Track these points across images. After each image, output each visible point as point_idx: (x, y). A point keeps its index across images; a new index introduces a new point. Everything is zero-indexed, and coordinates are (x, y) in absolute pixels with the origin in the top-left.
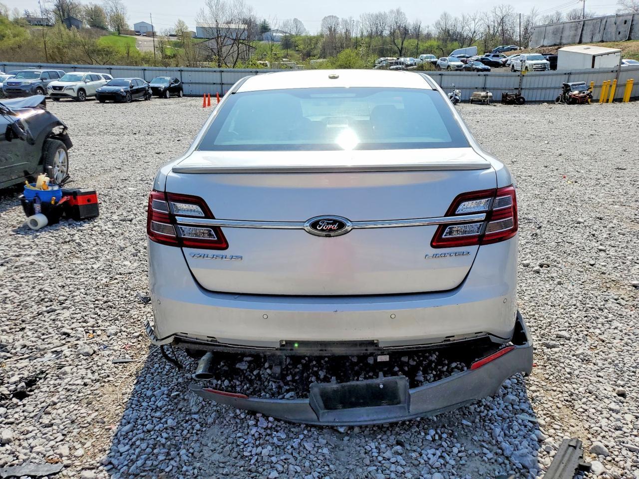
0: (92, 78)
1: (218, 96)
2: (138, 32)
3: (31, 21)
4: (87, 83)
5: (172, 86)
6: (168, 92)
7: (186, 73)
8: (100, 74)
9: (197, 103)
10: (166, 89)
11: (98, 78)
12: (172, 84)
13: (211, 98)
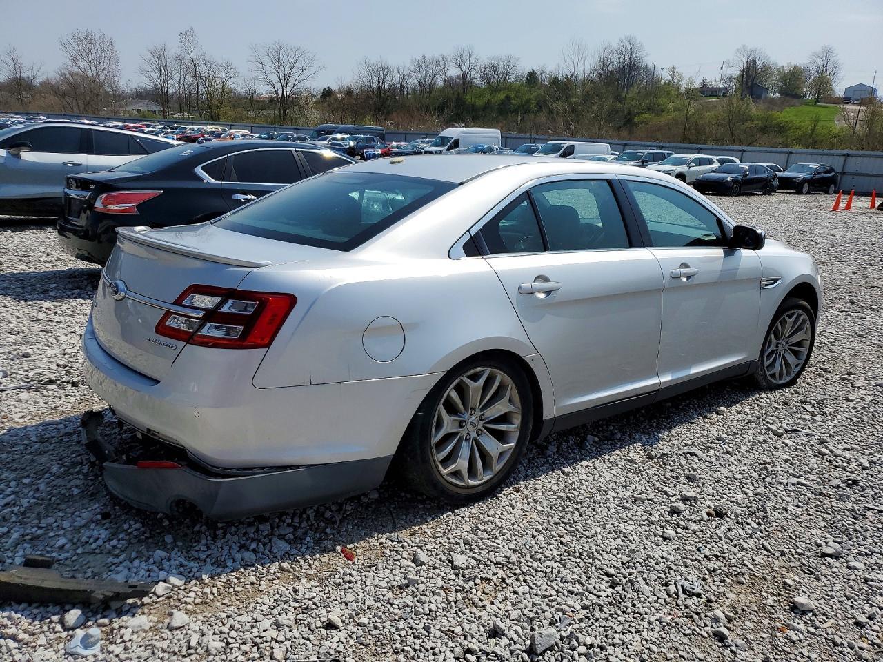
0: (700, 162)
1: (874, 195)
2: (849, 99)
3: (707, 91)
4: (692, 168)
5: (817, 176)
6: (806, 185)
7: (854, 159)
8: (715, 158)
9: (824, 204)
10: (805, 181)
11: (710, 162)
12: (818, 174)
13: (854, 197)
